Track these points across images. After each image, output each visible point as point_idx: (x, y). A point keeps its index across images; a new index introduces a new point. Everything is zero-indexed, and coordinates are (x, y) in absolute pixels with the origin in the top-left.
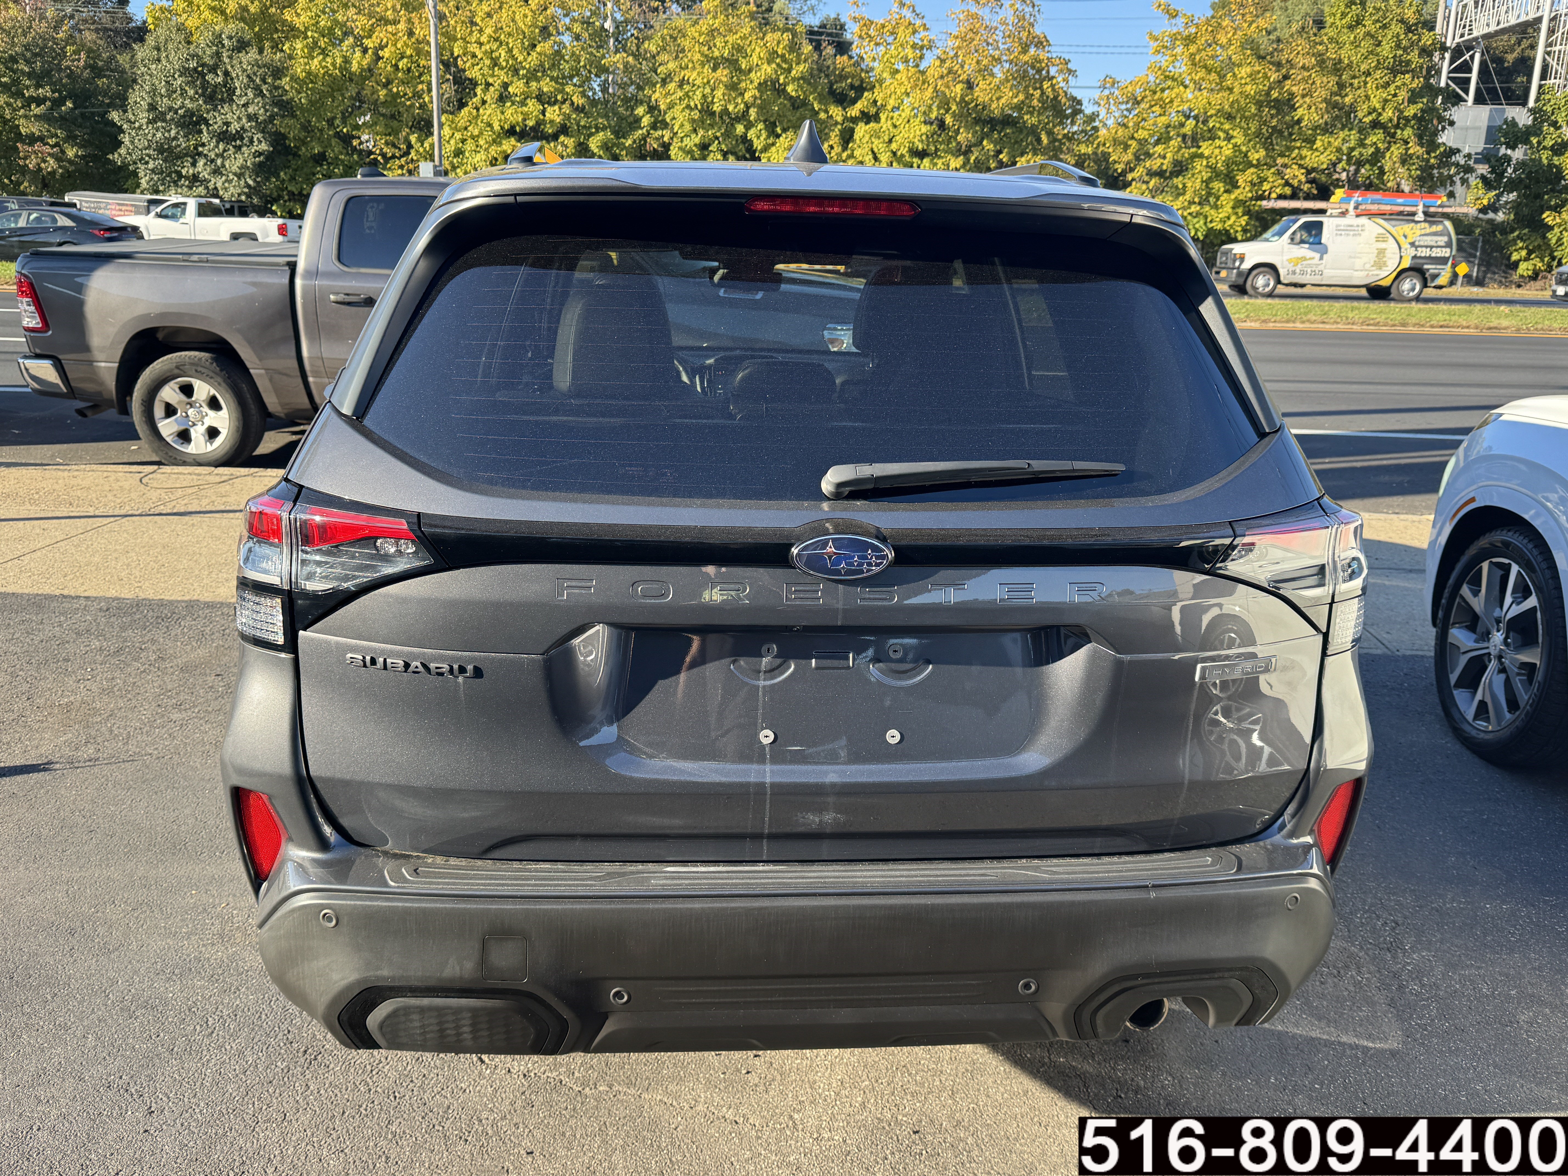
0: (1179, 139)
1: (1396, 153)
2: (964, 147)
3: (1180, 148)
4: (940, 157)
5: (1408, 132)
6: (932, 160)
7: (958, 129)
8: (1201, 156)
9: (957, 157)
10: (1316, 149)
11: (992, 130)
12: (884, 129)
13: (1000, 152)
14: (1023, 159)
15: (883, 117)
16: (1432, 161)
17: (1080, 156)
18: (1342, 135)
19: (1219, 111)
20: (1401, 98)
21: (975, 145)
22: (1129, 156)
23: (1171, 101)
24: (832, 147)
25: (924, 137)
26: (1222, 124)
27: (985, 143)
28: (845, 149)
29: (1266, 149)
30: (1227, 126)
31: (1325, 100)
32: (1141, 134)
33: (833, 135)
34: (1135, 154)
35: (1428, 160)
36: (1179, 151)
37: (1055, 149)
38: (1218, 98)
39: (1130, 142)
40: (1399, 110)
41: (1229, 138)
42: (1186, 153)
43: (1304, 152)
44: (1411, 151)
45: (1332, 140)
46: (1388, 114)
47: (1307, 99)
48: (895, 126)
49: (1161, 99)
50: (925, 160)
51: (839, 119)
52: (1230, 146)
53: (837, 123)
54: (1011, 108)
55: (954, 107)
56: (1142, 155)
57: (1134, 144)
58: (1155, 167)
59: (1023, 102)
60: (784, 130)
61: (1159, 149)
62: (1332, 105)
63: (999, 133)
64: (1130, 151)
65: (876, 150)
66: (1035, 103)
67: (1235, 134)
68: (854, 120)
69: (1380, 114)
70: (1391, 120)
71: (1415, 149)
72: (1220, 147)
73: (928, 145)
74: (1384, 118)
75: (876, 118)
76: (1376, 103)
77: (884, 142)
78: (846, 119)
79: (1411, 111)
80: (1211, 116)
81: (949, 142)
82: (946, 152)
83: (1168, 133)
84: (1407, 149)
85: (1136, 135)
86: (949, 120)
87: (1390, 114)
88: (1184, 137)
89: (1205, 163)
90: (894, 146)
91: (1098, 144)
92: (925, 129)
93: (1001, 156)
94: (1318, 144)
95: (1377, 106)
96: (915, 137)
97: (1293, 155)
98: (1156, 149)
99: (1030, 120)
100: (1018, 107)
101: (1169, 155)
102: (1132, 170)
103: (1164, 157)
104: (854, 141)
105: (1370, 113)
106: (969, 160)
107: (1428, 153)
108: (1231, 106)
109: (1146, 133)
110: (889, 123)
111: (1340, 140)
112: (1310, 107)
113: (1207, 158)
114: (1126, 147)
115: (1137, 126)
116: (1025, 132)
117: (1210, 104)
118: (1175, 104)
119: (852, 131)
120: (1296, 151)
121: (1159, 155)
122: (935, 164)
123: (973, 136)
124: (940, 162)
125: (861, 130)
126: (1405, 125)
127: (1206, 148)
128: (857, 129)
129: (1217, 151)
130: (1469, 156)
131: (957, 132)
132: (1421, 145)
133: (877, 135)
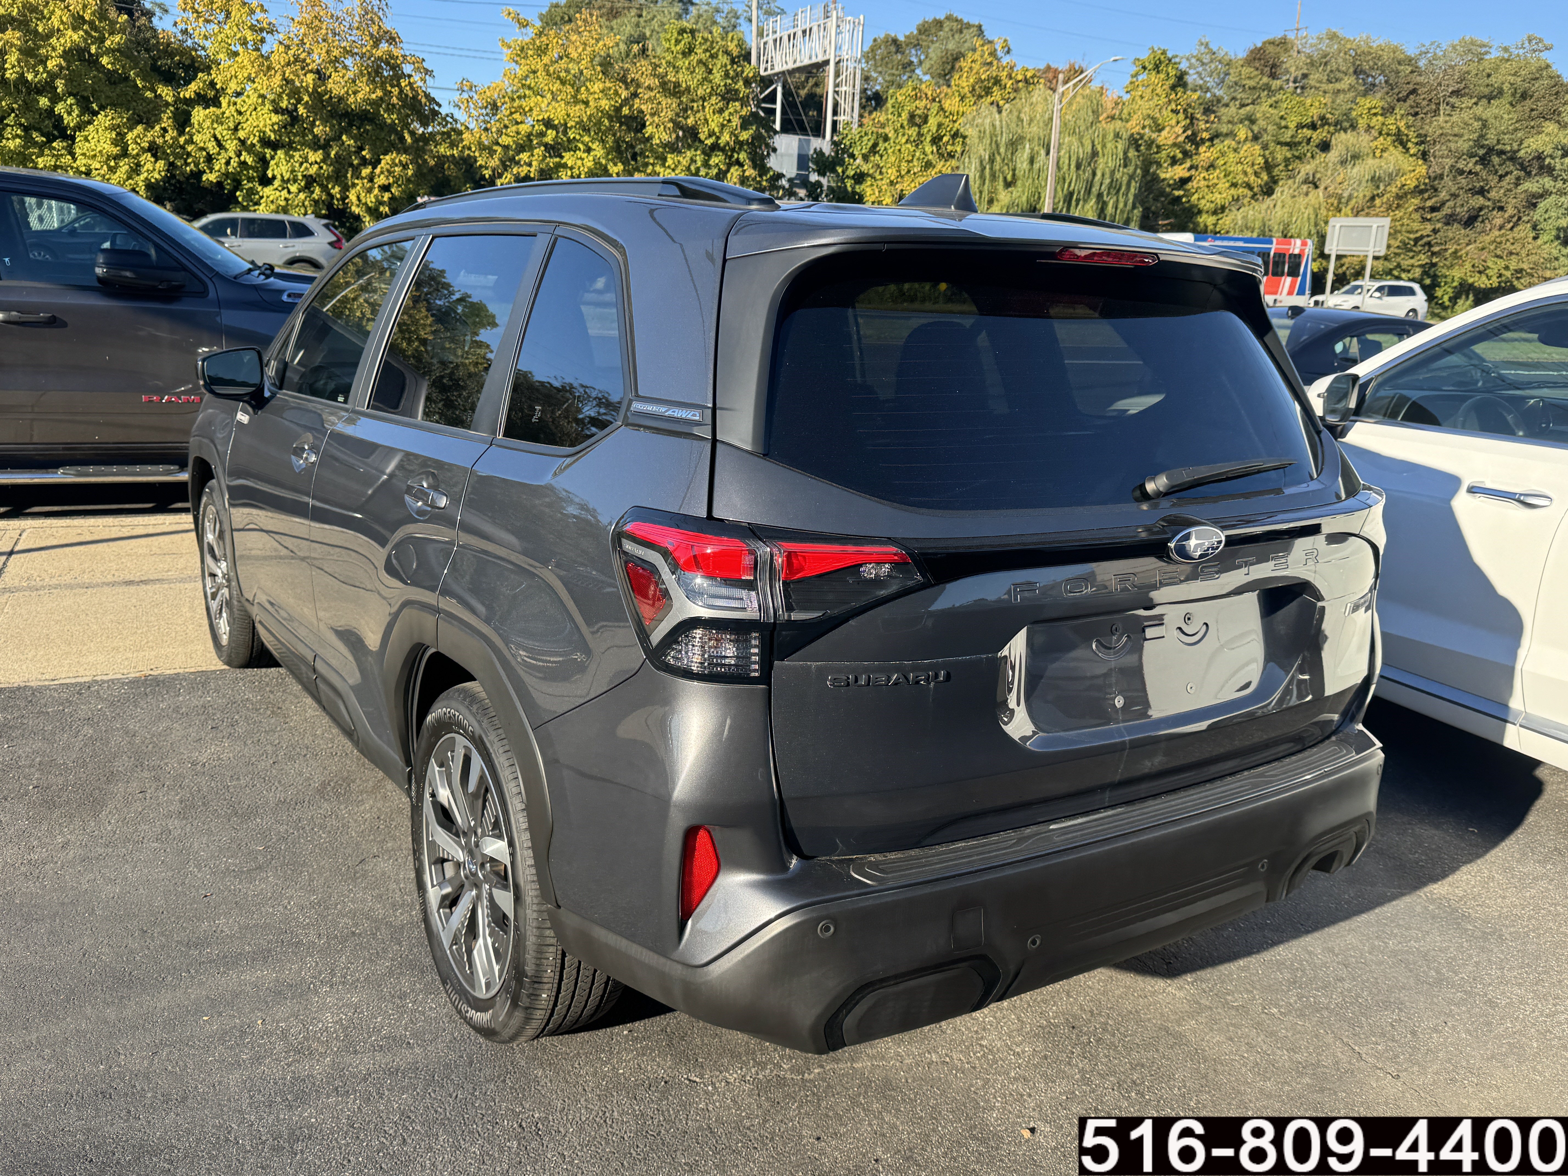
0: (543, 148)
1: (736, 174)
2: (322, 141)
3: (545, 157)
4: (296, 150)
5: (743, 156)
6: (286, 154)
7: (314, 121)
8: (565, 166)
9: (315, 151)
10: (669, 167)
11: (351, 125)
12: (227, 114)
13: (361, 149)
14: (387, 157)
15: (224, 102)
16: (764, 183)
17: (438, 157)
18: (689, 154)
19: (577, 123)
20: (734, 124)
21: (334, 140)
22: (494, 162)
23: (531, 110)
24: (165, 130)
25: (276, 127)
26: (581, 136)
27: (344, 137)
28: (181, 133)
29: (623, 163)
30: (586, 139)
31: (671, 120)
32: (505, 140)
33: (164, 117)
34: (500, 160)
35: (759, 183)
36: (543, 160)
37: (418, 149)
38: (577, 111)
39: (495, 148)
40: (735, 136)
41: (589, 150)
42: (552, 161)
43: (658, 169)
44: (747, 174)
45: (681, 159)
46: (725, 138)
47: (656, 119)
48: (240, 113)
49: (521, 107)
50: (279, 152)
51: (170, 99)
52: (591, 158)
53: (167, 104)
54: (370, 104)
55: (306, 98)
56: (508, 162)
57: (499, 149)
58: (522, 174)
59: (381, 99)
60: (102, 108)
61: (524, 157)
62: (677, 125)
63: (359, 128)
64: (496, 157)
65: (219, 137)
66: (395, 100)
67: (594, 146)
68: (190, 103)
69: (718, 138)
70: (728, 143)
71: (750, 172)
72: (582, 159)
73: (280, 136)
74: (722, 142)
75: (215, 102)
76: (714, 126)
77: (229, 129)
78: (177, 100)
79: (745, 136)
80: (571, 128)
81: (304, 135)
82: (302, 145)
83: (531, 141)
84: (744, 171)
85: (500, 141)
86: (301, 110)
87: (728, 138)
88: (546, 145)
89: (569, 173)
90: (241, 134)
91: (463, 147)
92: (275, 118)
93: (364, 153)
94: (669, 162)
95: (716, 130)
96: (265, 126)
97: (649, 171)
98: (521, 156)
99: (390, 118)
100: (377, 103)
101: (534, 163)
102: (500, 176)
103: (530, 165)
104: (191, 125)
105: (710, 136)
106: (329, 155)
107: (761, 176)
108: (589, 119)
109: (510, 139)
110: (232, 108)
111: (688, 159)
112: (657, 126)
113: (571, 168)
114: (492, 152)
115: (500, 133)
116: (386, 129)
117: (568, 115)
118: (535, 113)
119: (188, 115)
120: (650, 167)
121: (525, 163)
122: (292, 157)
123: (331, 130)
124: (297, 155)
125: (199, 114)
126: (740, 149)
127: (568, 158)
128: (194, 113)
129: (579, 162)
130: (790, 180)
131: (313, 124)
132: (754, 168)
133: (219, 120)
